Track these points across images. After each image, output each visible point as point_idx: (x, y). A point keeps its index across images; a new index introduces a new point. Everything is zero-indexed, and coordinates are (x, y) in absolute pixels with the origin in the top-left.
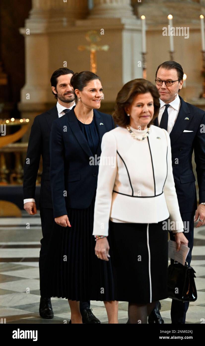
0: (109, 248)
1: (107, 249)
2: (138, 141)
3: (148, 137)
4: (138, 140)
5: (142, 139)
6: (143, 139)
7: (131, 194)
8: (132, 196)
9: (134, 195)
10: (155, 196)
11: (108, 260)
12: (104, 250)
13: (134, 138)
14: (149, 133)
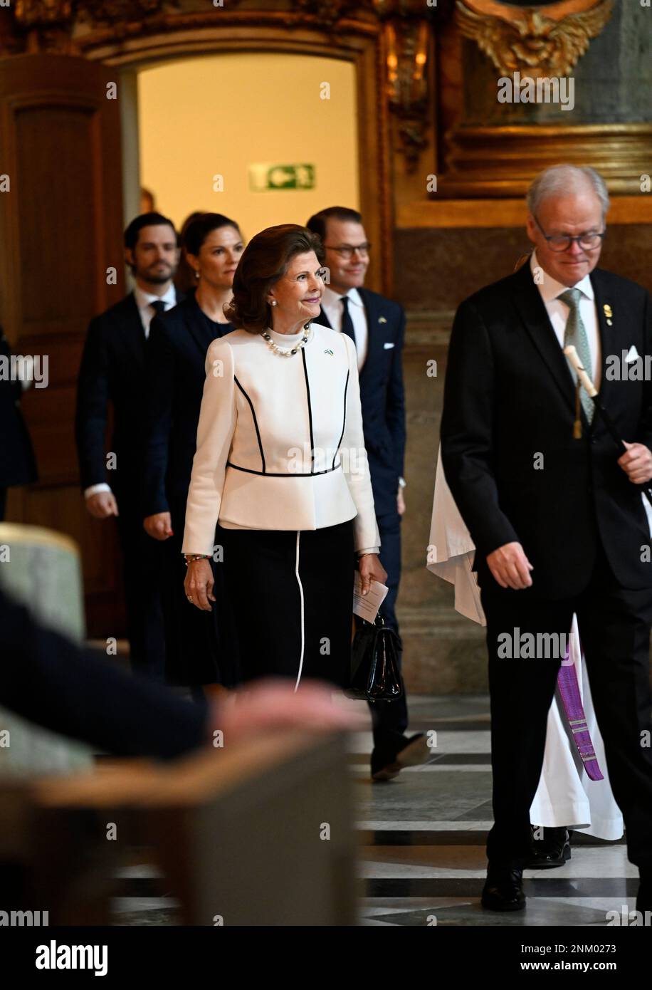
0: (212, 581)
1: (208, 585)
2: (283, 359)
3: (303, 349)
4: (282, 355)
5: (290, 353)
6: (293, 352)
7: (261, 471)
8: (264, 474)
9: (268, 471)
10: (312, 474)
11: (209, 607)
12: (202, 585)
13: (275, 353)
14: (306, 342)
